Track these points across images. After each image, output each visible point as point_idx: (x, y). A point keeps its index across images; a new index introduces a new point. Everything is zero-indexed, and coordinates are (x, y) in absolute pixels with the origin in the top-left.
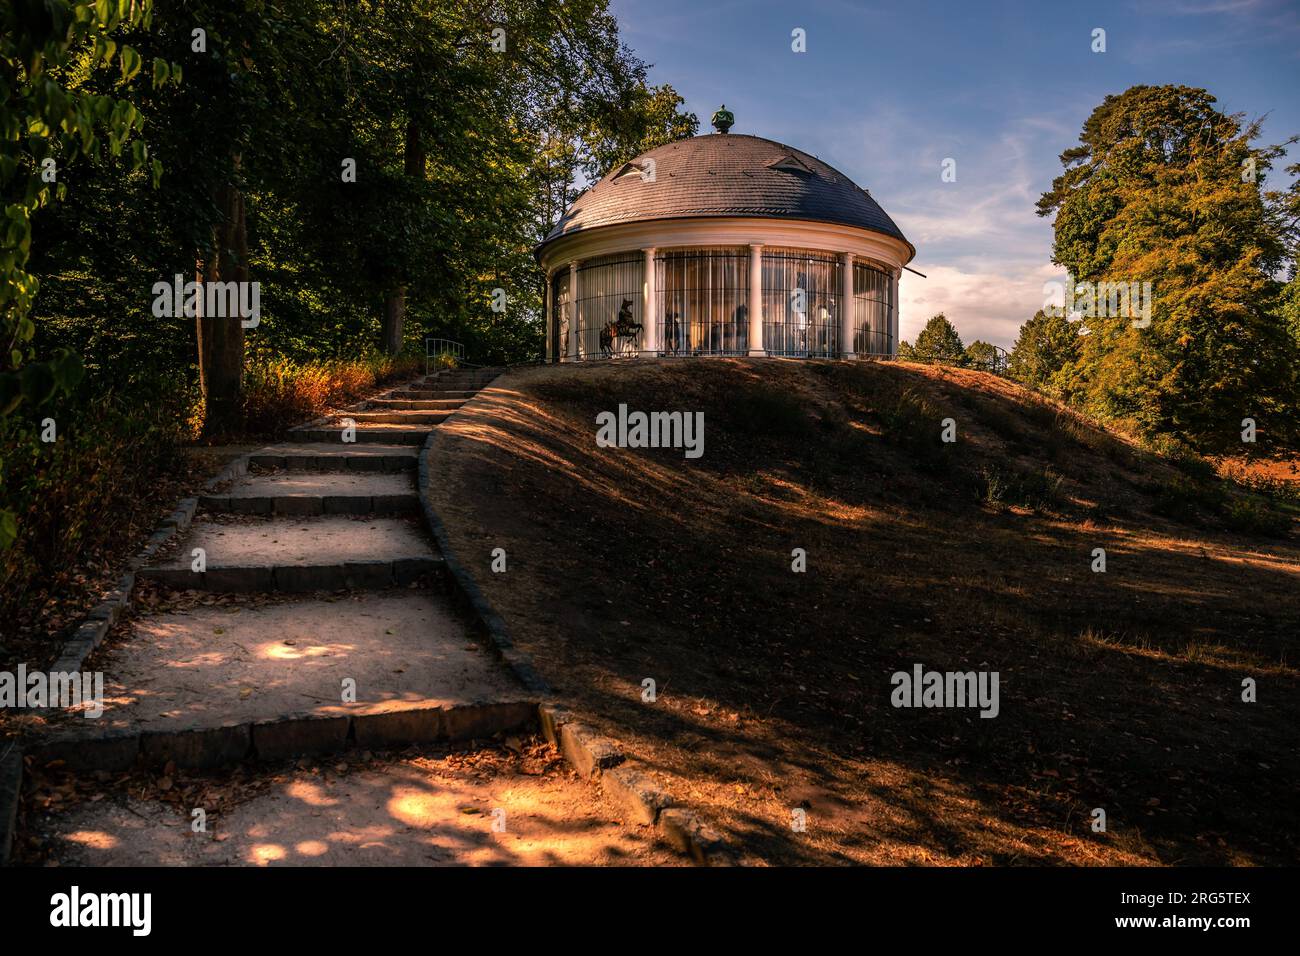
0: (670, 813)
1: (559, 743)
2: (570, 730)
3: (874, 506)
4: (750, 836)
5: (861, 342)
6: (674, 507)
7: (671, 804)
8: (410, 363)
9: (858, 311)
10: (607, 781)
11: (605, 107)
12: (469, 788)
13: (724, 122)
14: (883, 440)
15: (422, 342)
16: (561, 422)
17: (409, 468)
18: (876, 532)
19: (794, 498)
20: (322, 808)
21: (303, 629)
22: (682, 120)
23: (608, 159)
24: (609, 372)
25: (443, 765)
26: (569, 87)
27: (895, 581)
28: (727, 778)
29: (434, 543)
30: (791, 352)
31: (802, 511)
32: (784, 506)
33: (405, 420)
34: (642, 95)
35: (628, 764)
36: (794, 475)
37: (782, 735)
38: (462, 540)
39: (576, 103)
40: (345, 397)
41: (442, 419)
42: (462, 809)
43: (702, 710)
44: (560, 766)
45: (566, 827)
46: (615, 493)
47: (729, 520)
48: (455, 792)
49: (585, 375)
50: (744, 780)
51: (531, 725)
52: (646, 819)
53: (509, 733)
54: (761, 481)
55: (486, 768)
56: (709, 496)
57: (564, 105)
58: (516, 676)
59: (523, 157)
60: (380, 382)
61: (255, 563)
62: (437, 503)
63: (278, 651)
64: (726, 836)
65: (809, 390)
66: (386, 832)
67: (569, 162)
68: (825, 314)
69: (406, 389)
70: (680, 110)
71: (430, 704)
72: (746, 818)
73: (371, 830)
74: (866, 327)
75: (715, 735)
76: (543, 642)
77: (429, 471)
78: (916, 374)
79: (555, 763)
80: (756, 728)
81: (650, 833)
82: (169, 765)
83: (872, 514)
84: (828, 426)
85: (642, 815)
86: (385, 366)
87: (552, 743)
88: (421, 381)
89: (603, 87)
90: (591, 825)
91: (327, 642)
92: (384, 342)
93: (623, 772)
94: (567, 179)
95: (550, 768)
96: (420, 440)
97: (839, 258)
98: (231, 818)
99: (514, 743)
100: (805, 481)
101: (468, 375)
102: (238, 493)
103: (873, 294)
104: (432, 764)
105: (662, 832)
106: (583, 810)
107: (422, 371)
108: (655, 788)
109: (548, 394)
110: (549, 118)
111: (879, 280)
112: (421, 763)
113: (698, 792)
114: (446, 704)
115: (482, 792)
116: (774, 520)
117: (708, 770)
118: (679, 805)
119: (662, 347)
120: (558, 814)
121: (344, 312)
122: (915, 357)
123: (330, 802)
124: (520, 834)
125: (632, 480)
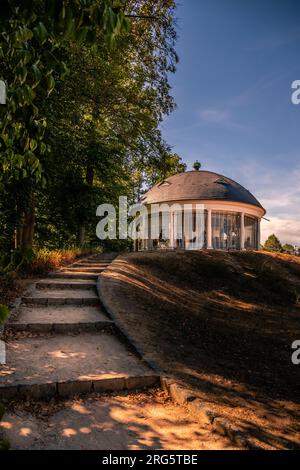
0: (218, 419)
1: (169, 392)
2: (174, 387)
3: (255, 303)
4: (249, 429)
5: (247, 244)
6: (186, 303)
7: (218, 416)
8: (87, 251)
9: (246, 233)
10: (191, 406)
11: (156, 162)
12: (139, 408)
13: (197, 166)
14: (257, 279)
15: (91, 243)
16: (142, 272)
17: (94, 288)
18: (257, 313)
19: (226, 300)
20: (86, 415)
21: (66, 347)
22: (181, 166)
23: (155, 180)
24: (157, 255)
25: (127, 399)
26: (143, 154)
27: (268, 331)
28: (233, 406)
29: (108, 315)
30: (222, 248)
31: (230, 305)
32: (223, 303)
33: (89, 271)
34: (169, 157)
35: (198, 400)
36: (225, 292)
37: (249, 390)
38: (118, 314)
39: (146, 159)
40: (65, 262)
41: (102, 271)
42: (137, 416)
43: (218, 380)
44: (169, 400)
45: (178, 424)
46: (165, 298)
47: (205, 308)
48: (133, 409)
49: (149, 255)
50: (241, 407)
51: (157, 384)
52: (208, 422)
53: (149, 387)
54: (214, 294)
55: (143, 400)
56: (196, 299)
57: (142, 161)
58: (149, 366)
59: (127, 179)
60: (78, 257)
61: (46, 322)
62: (107, 302)
63: (59, 354)
64: (241, 429)
65: (230, 261)
66: (110, 424)
67: (141, 180)
68: (233, 234)
69: (86, 260)
70: (180, 162)
71: (121, 376)
72: (245, 422)
73: (106, 424)
74: (248, 239)
75: (225, 389)
76: (155, 353)
77: (101, 290)
78: (268, 256)
79: (168, 399)
80: (239, 387)
81: (210, 427)
82: (28, 398)
83: (255, 307)
84: (237, 274)
85: (205, 420)
86: (79, 251)
87: (166, 391)
88: (91, 257)
89: (156, 155)
90: (186, 423)
91: (76, 352)
92: (78, 243)
93: (197, 403)
94: (140, 186)
95: (167, 400)
96: (95, 278)
97: (239, 214)
98: (53, 418)
99: (152, 391)
100: (230, 295)
101: (107, 255)
102: (35, 296)
103: (251, 227)
104: (123, 399)
105: (215, 426)
106: (183, 417)
107: (91, 253)
108: (209, 409)
109: (137, 262)
110: (136, 165)
111: (253, 222)
112: (118, 398)
113: (226, 411)
114: (127, 376)
115: (143, 410)
116: (220, 308)
117: (226, 403)
118: (220, 416)
119: (176, 246)
120: (173, 418)
121: (62, 233)
122: (264, 249)
123: (89, 412)
124: (161, 426)
125: (169, 293)
